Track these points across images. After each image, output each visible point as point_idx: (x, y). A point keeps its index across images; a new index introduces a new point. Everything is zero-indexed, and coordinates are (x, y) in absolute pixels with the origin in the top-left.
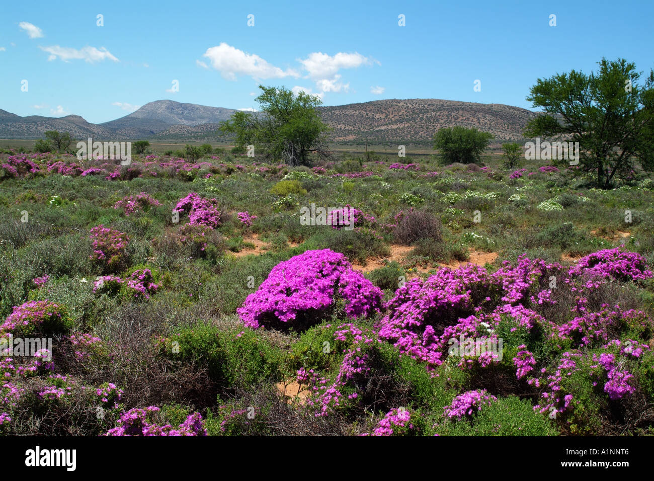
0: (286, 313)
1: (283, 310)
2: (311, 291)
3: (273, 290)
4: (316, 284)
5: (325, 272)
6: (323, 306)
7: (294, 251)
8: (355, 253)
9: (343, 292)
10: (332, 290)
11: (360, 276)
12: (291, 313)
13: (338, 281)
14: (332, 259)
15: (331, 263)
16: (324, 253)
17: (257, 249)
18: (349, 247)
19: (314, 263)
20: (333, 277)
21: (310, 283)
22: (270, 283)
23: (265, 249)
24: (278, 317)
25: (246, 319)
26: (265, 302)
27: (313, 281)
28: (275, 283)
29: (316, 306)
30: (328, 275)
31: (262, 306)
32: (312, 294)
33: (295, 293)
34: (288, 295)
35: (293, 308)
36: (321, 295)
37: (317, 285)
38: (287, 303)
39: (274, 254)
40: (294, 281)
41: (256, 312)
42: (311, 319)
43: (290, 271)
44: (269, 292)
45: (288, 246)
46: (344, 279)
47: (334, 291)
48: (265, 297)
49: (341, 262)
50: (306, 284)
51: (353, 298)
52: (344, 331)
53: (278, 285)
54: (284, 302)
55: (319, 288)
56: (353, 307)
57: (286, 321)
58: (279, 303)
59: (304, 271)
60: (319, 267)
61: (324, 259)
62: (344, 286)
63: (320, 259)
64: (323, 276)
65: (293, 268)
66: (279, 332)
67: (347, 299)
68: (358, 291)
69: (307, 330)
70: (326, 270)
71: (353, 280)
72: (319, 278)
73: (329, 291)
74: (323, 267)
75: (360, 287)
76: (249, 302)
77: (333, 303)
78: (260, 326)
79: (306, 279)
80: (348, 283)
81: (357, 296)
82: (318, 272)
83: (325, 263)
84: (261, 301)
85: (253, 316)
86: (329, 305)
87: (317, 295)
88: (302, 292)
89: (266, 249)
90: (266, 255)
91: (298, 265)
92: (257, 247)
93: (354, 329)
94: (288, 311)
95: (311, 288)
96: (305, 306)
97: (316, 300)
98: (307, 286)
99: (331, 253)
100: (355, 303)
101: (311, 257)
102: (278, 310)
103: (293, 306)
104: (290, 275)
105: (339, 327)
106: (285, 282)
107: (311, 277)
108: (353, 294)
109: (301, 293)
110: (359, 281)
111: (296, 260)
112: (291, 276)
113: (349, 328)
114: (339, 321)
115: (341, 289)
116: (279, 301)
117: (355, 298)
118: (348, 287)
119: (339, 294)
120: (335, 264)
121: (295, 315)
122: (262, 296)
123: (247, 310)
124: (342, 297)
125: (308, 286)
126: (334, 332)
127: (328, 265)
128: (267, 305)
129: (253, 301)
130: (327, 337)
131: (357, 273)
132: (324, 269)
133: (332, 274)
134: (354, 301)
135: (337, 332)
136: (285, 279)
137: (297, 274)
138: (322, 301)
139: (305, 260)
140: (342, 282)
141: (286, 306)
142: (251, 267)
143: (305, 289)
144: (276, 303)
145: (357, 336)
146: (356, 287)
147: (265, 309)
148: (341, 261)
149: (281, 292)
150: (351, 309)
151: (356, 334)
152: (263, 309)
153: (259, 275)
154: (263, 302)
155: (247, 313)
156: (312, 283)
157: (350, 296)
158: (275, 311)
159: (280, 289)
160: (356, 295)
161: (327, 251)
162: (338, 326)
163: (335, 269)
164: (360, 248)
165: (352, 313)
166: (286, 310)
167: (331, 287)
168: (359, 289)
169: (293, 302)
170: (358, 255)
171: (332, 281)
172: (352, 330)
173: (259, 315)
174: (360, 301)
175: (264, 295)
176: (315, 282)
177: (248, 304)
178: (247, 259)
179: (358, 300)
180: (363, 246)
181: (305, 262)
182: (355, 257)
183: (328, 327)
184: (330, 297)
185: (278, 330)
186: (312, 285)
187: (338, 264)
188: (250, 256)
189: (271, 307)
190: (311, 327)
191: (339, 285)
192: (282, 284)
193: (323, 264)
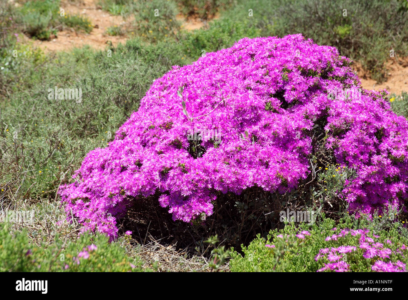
0: (187, 199)
1: (180, 192)
2: (253, 145)
3: (153, 140)
4: (266, 127)
5: (289, 96)
6: (285, 184)
7: (197, 39)
8: (357, 46)
9: (337, 149)
10: (308, 142)
11: (382, 106)
12: (203, 200)
13: (323, 118)
14: (309, 62)
15: (305, 73)
16: (287, 45)
17: (97, 34)
18: (342, 30)
19: (260, 72)
20: (312, 107)
21: (251, 123)
22: (147, 122)
23: (117, 33)
24: (168, 208)
25: (83, 214)
26: (133, 172)
27: (258, 119)
28: (159, 122)
29: (267, 183)
30: (298, 103)
31: (126, 180)
32: (256, 153)
33: (211, 149)
34: (193, 155)
35: (206, 187)
36: (280, 155)
37: (269, 128)
38: (192, 175)
39: (147, 46)
40: (208, 117)
41: (110, 198)
42: (252, 216)
43: (199, 91)
44: (144, 144)
45: (178, 27)
46: (339, 115)
47: (313, 143)
48: (133, 158)
49: (330, 70)
50: (241, 126)
51: (365, 164)
52: (343, 250)
53: (168, 127)
54: (184, 171)
55: (276, 138)
56: (362, 187)
57: (187, 219)
58: (171, 173)
59: (235, 91)
60: (275, 81)
61: (287, 61)
62: (339, 133)
63: (276, 62)
64: (285, 105)
65: (206, 83)
66: (169, 248)
67: (349, 165)
68: (376, 146)
69: (247, 245)
70: (295, 89)
71: (363, 116)
72: (275, 111)
73: (301, 144)
74: (285, 83)
75: (381, 135)
76: (90, 169)
77: (310, 177)
78: (121, 232)
79: (240, 112)
80: (350, 126)
81: (375, 158)
82: (271, 95)
83: (290, 72)
84: (124, 169)
85: (102, 205)
86: (301, 181)
87: (270, 155)
88: (231, 147)
89: (122, 35)
90: (126, 50)
91: (219, 76)
92: (97, 27)
93: (371, 245)
94: (195, 193)
95: (255, 137)
96: (238, 181)
97: (267, 166)
98: (243, 131)
99: (307, 45)
100: (369, 176)
101: (252, 56)
102: (167, 193)
103: (207, 182)
104: (199, 100)
105: (329, 239)
106: (185, 120)
107: (254, 109)
108: (362, 153)
109: (228, 149)
110: (378, 118)
111: (213, 62)
112: (201, 106)
113: (358, 242)
114: (330, 222)
115: (332, 139)
116: (171, 168)
117: (369, 163)
118: (351, 136)
119: (327, 154)
120: (315, 74)
121: (210, 206)
122: (127, 154)
123: (86, 192)
124: (334, 161)
125: (247, 130)
126: (316, 252)
127: (298, 78)
128: (138, 179)
129: (102, 168)
130: (298, 263)
131: (374, 99)
132: (288, 88)
133: (308, 99)
134: (365, 171)
135: (325, 250)
136: (184, 112)
137: (216, 99)
138: (282, 170)
139: (237, 64)
140: (334, 122)
141: (188, 182)
142: (88, 79)
143: (237, 139)
144: (164, 175)
145: (380, 263)
146: (371, 135)
147: (134, 189)
148: (331, 67)
149: (176, 145)
150: (359, 192)
151: (376, 258)
152: (129, 189)
153: (109, 100)
154: (129, 171)
155: (86, 199)
156: (255, 124)
157: (355, 157)
158: (158, 193)
159: (172, 138)
160: (371, 156)
161: (296, 40)
162: (327, 234)
163: (316, 89)
164: (368, 35)
165: (359, 203)
166: (189, 193)
167: (306, 134)
168: (381, 141)
169: (206, 171)
170: (365, 53)
171: (307, 118)
172: (365, 246)
173: (118, 203)
174: (380, 173)
175: (131, 151)
176: (263, 122)
177: (86, 176)
178: (73, 60)
179: (375, 169)
180: (378, 28)
181: (238, 69)
182: (357, 57)
183: (301, 236)
184: (303, 159)
185: (165, 242)
186: (255, 128)
187: (324, 76)
188: (81, 51)
189: (149, 183)
190: (258, 235)
191: (327, 129)
192: (178, 125)
193: (285, 75)
